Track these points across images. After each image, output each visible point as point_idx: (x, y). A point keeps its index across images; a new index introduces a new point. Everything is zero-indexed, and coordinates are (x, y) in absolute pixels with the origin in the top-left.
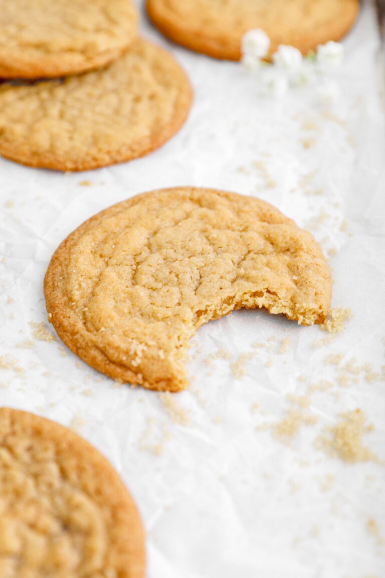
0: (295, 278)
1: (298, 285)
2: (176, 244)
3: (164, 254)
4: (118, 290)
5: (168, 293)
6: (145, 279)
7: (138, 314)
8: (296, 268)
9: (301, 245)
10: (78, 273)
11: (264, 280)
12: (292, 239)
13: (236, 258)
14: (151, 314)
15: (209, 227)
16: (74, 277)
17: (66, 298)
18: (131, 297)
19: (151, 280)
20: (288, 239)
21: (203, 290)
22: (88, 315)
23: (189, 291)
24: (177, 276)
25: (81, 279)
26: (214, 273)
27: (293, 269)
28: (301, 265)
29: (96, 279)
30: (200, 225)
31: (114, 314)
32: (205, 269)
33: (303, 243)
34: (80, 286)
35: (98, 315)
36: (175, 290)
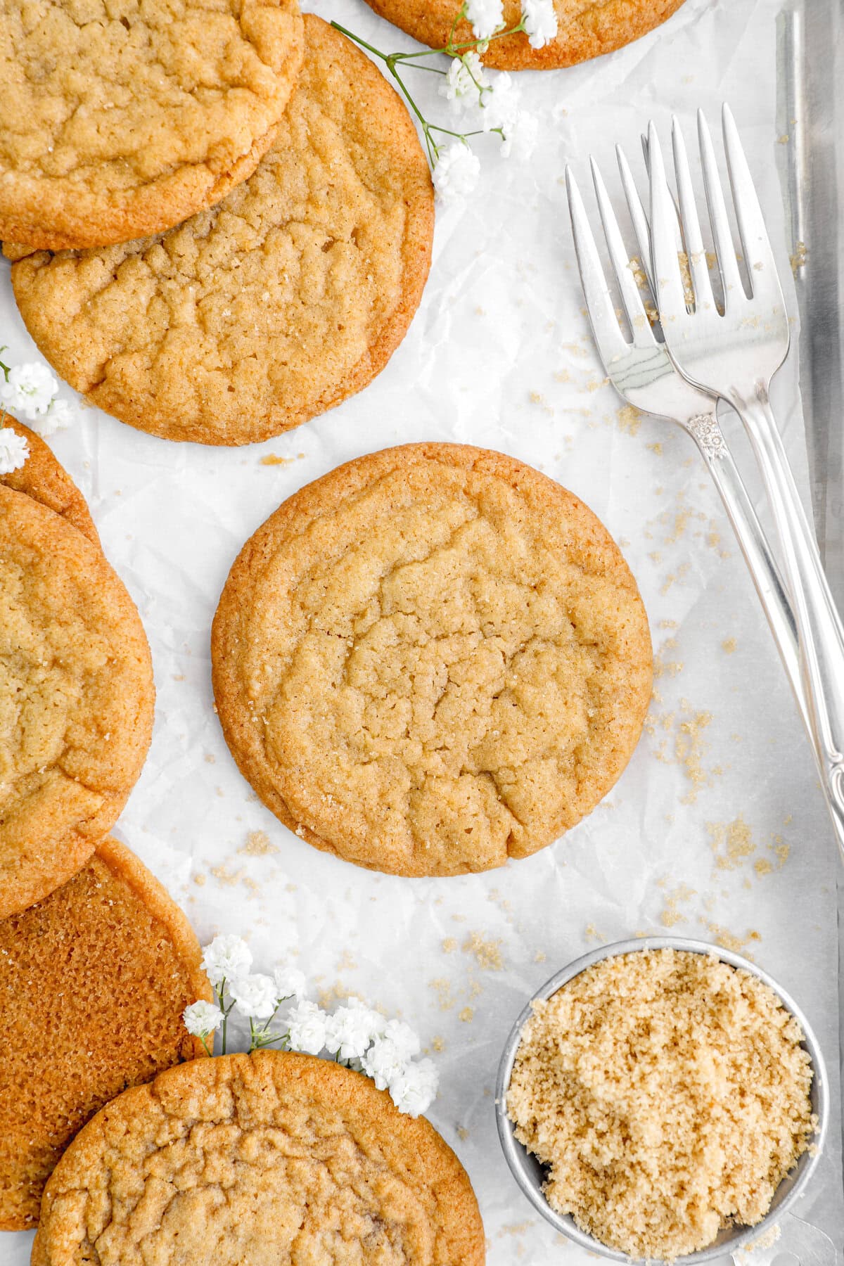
0: (591, 713)
1: (592, 725)
2: (421, 605)
3: (400, 625)
4: (318, 694)
5: (393, 713)
6: (363, 676)
7: (343, 742)
8: (597, 690)
9: (618, 648)
10: (263, 643)
11: (541, 714)
12: (606, 629)
13: (510, 648)
14: (361, 746)
15: (482, 572)
16: (255, 652)
17: (240, 686)
18: (338, 711)
19: (372, 679)
20: (600, 629)
21: (448, 712)
22: (271, 734)
23: (425, 710)
24: (412, 678)
25: (265, 657)
26: (470, 681)
27: (593, 690)
28: (607, 687)
29: (288, 660)
30: (468, 567)
31: (306, 742)
32: (458, 668)
33: (623, 645)
34: (263, 670)
35: (283, 742)
36: (404, 706)
